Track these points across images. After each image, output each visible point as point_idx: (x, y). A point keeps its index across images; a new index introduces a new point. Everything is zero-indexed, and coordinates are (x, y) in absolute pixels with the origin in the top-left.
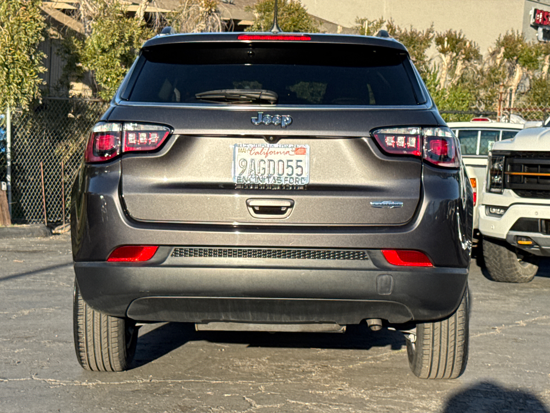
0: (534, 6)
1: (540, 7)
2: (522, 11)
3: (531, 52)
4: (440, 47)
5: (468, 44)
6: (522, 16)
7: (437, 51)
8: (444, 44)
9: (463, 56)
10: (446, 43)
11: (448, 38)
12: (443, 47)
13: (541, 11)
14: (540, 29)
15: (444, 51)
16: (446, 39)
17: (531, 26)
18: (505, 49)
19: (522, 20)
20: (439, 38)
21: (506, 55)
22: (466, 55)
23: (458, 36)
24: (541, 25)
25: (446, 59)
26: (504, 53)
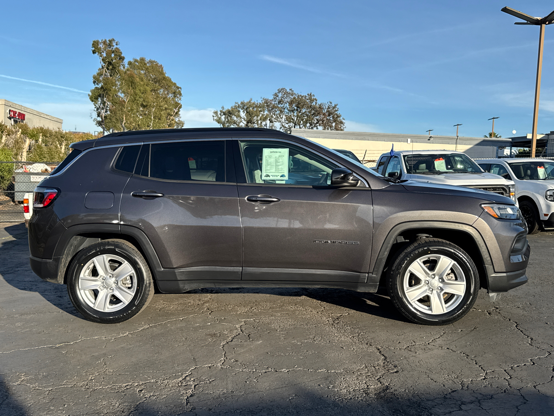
0: (9, 108)
1: (12, 109)
2: (3, 111)
6: (4, 113)
13: (13, 111)
14: (12, 120)
17: (8, 118)
19: (3, 115)
24: (13, 118)
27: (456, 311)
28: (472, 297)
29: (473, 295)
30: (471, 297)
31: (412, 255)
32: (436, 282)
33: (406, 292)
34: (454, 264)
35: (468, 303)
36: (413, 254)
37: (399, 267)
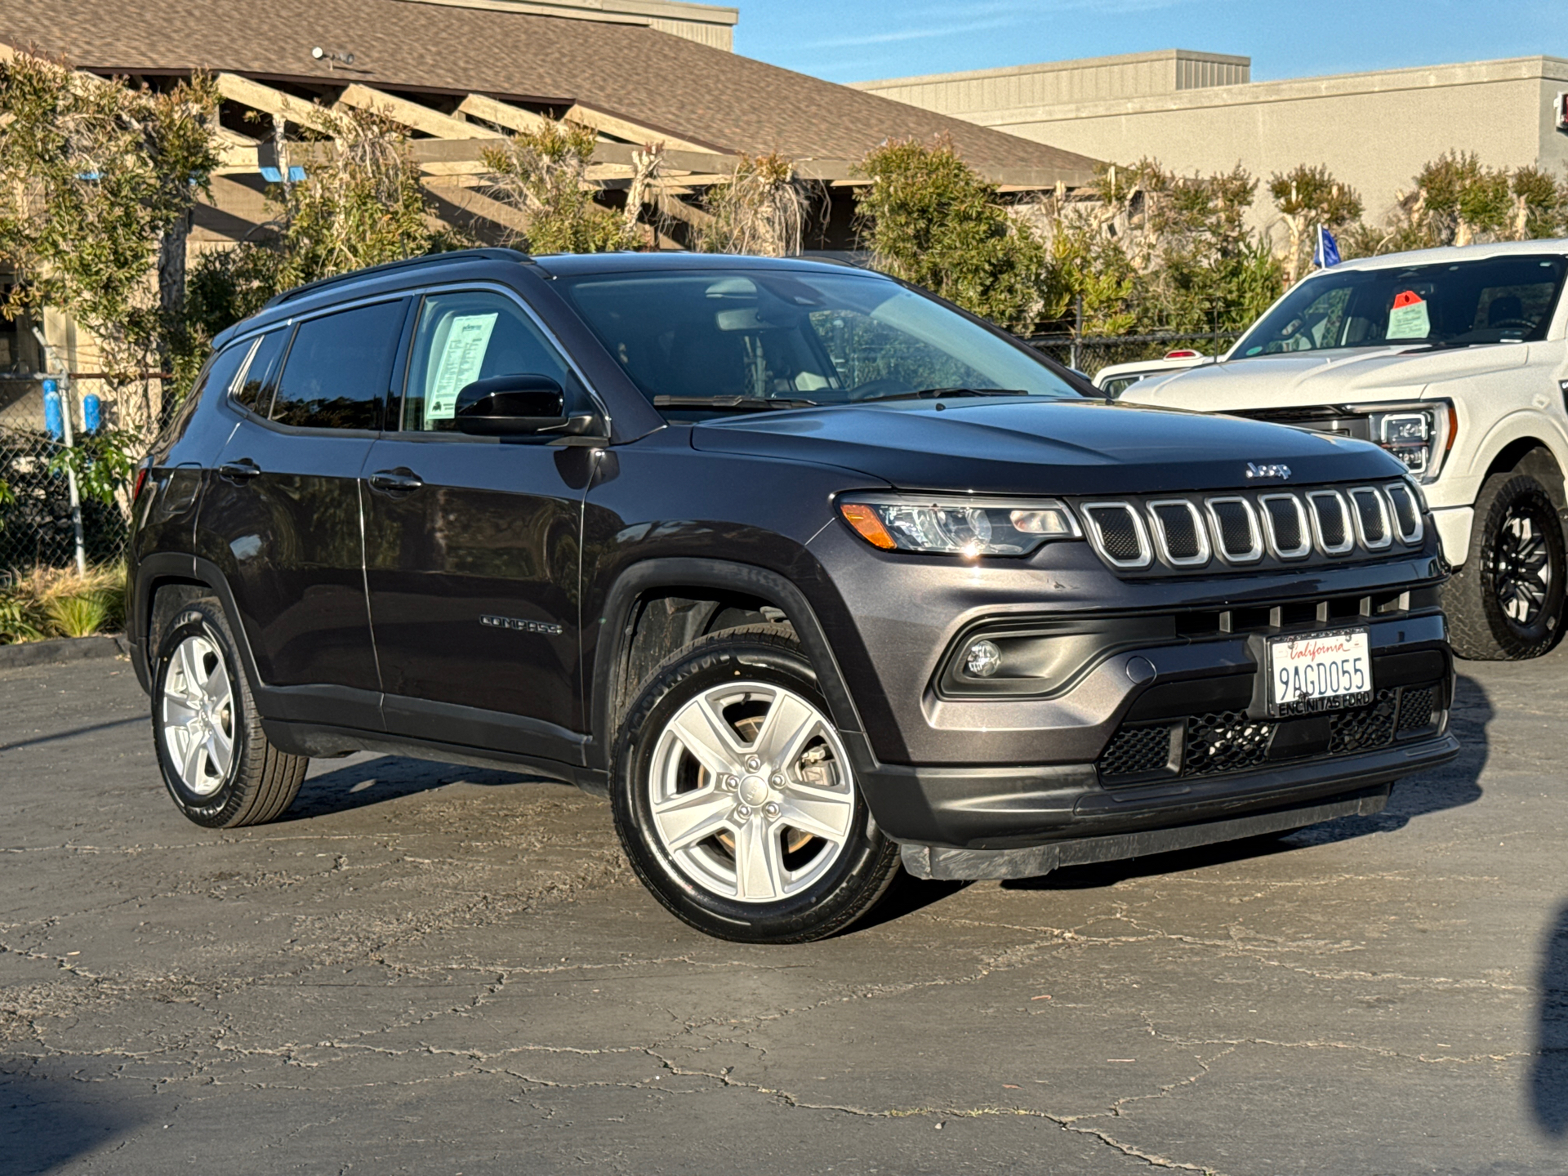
0: (1561, 90)
3: (1484, 191)
4: (1282, 201)
5: (1335, 191)
7: (1277, 210)
8: (1290, 193)
9: (1327, 216)
10: (1294, 193)
11: (1298, 183)
12: (1289, 201)
15: (1290, 209)
16: (1294, 184)
17: (1559, 129)
18: (1428, 192)
20: (1280, 184)
21: (1430, 204)
22: (1332, 214)
23: (1318, 177)
25: (1296, 224)
26: (1425, 200)
27: (814, 900)
28: (871, 854)
29: (873, 845)
30: (868, 851)
31: (679, 679)
32: (759, 784)
33: (654, 809)
34: (819, 722)
35: (855, 873)
36: (683, 676)
37: (636, 719)
